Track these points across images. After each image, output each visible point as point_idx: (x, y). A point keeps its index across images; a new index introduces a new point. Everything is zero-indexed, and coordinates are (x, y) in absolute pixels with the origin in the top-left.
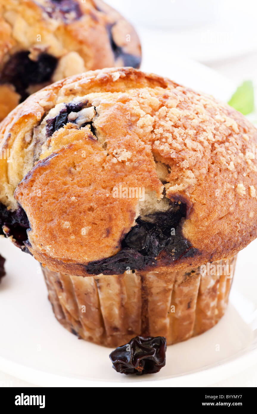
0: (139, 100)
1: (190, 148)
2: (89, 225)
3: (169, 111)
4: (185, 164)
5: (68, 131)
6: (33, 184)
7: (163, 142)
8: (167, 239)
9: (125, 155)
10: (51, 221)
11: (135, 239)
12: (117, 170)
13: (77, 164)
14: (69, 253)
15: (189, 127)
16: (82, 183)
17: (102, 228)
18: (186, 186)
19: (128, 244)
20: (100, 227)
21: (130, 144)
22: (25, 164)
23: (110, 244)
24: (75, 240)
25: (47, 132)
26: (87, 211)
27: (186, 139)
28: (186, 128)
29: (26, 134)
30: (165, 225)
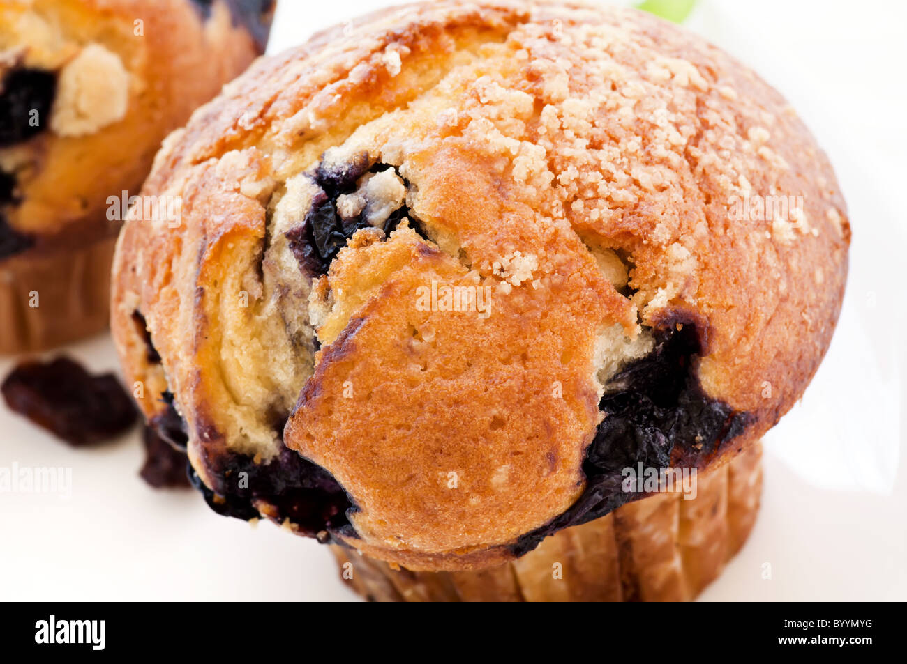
0: (487, 115)
1: (651, 188)
2: (504, 461)
3: (561, 111)
4: (661, 234)
5: (364, 252)
6: (333, 408)
7: (592, 198)
8: (674, 417)
9: (524, 266)
10: (408, 480)
11: (608, 446)
12: (520, 309)
13: (421, 327)
14: (473, 535)
15: (619, 133)
16: (450, 367)
17: (536, 456)
18: (682, 283)
19: (597, 464)
20: (531, 456)
21: (524, 235)
22: (271, 352)
23: (563, 482)
24: (483, 504)
25: (300, 263)
26: (489, 431)
27: (630, 168)
28: (617, 141)
29: (245, 280)
30: (651, 381)
